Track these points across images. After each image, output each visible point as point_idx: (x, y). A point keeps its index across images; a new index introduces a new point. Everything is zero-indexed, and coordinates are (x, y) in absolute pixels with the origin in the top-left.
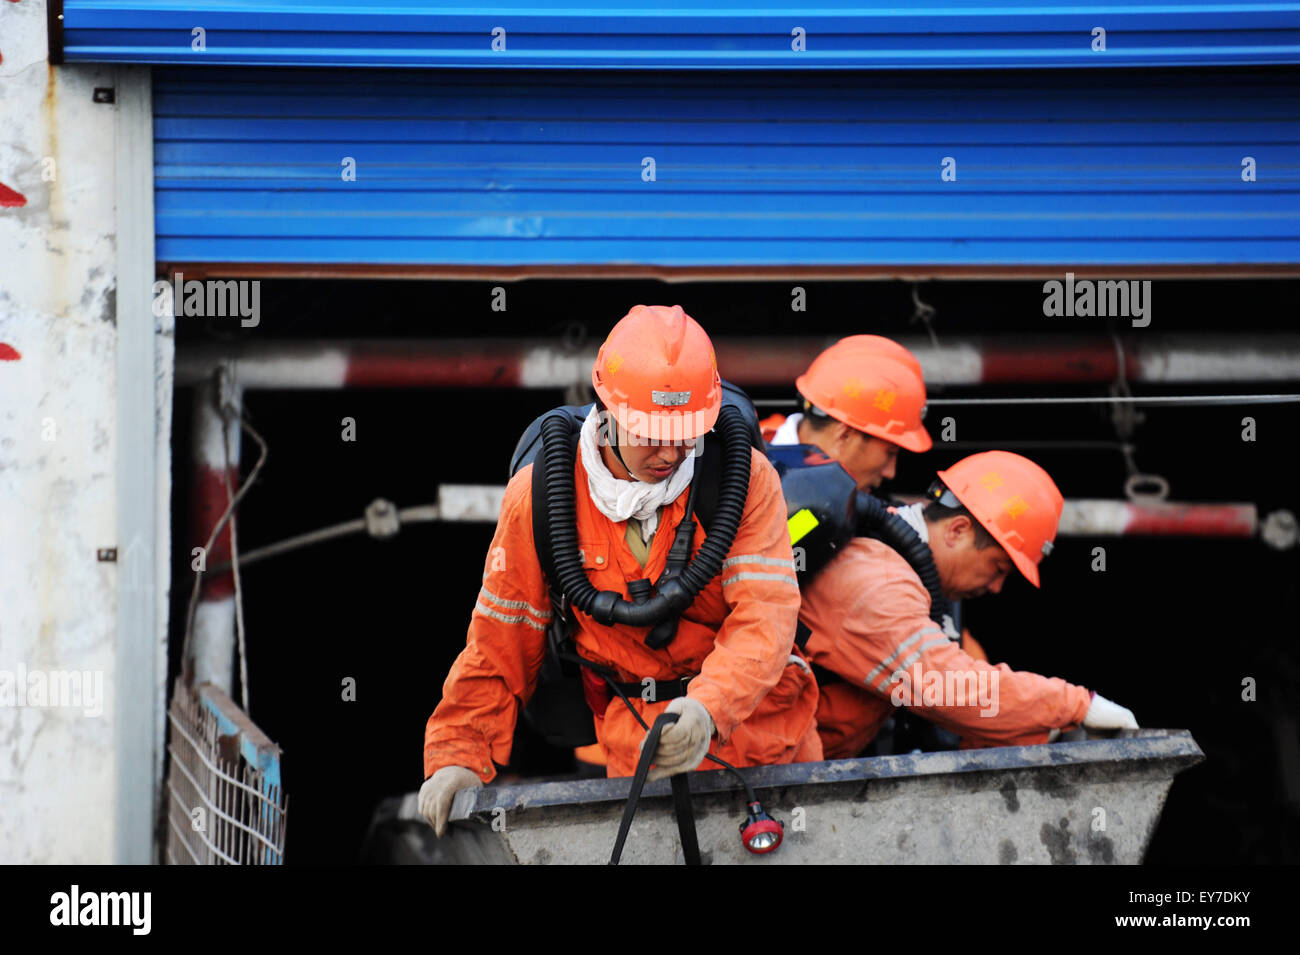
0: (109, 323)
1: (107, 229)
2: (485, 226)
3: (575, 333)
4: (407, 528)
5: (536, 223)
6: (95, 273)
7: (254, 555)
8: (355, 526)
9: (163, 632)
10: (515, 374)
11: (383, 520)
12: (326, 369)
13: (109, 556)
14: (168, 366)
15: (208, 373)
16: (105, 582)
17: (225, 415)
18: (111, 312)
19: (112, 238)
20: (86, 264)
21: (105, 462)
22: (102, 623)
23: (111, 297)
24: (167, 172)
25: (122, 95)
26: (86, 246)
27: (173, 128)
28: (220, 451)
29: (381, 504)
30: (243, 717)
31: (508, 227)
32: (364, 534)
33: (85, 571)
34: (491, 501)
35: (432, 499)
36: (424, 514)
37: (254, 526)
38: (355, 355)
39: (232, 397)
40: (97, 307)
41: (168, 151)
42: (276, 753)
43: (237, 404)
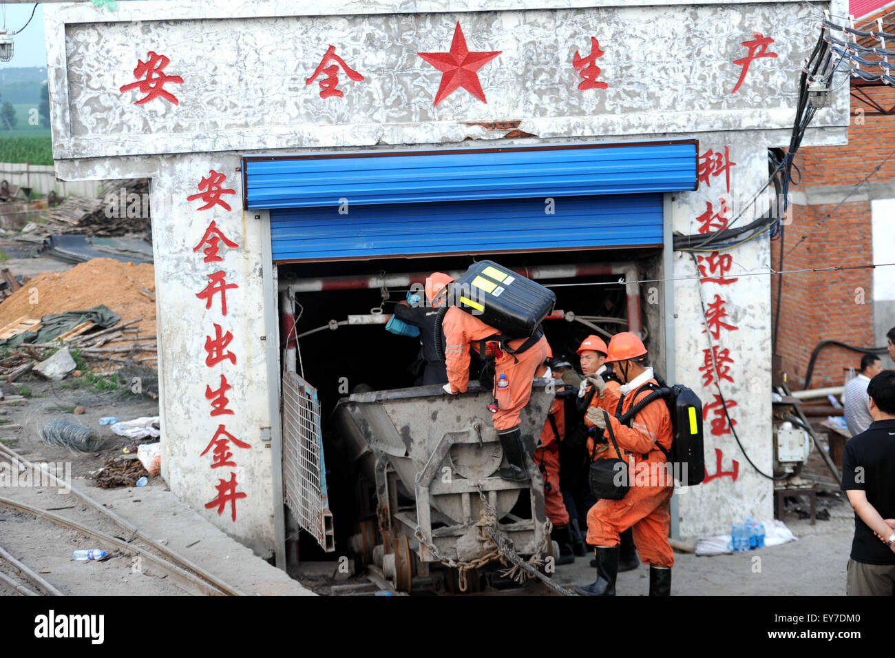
0: (260, 278)
1: (259, 252)
2: (359, 246)
3: (383, 273)
4: (340, 327)
5: (372, 244)
6: (257, 264)
7: (300, 336)
8: (326, 327)
9: (279, 358)
10: (367, 285)
11: (333, 325)
12: (316, 286)
13: (264, 339)
14: (276, 288)
15: (286, 288)
16: (263, 346)
17: (290, 299)
18: (261, 274)
19: (260, 254)
20: (254, 261)
21: (261, 314)
22: (263, 356)
23: (261, 270)
24: (274, 236)
25: (262, 217)
26: (254, 257)
27: (276, 224)
28: (290, 309)
29: (333, 321)
30: (303, 380)
31: (365, 246)
32: (329, 329)
33: (258, 343)
34: (362, 319)
35: (346, 319)
36: (344, 323)
37: (301, 328)
38: (324, 281)
39: (292, 294)
40: (257, 273)
41: (274, 231)
42: (316, 390)
43: (294, 296)
